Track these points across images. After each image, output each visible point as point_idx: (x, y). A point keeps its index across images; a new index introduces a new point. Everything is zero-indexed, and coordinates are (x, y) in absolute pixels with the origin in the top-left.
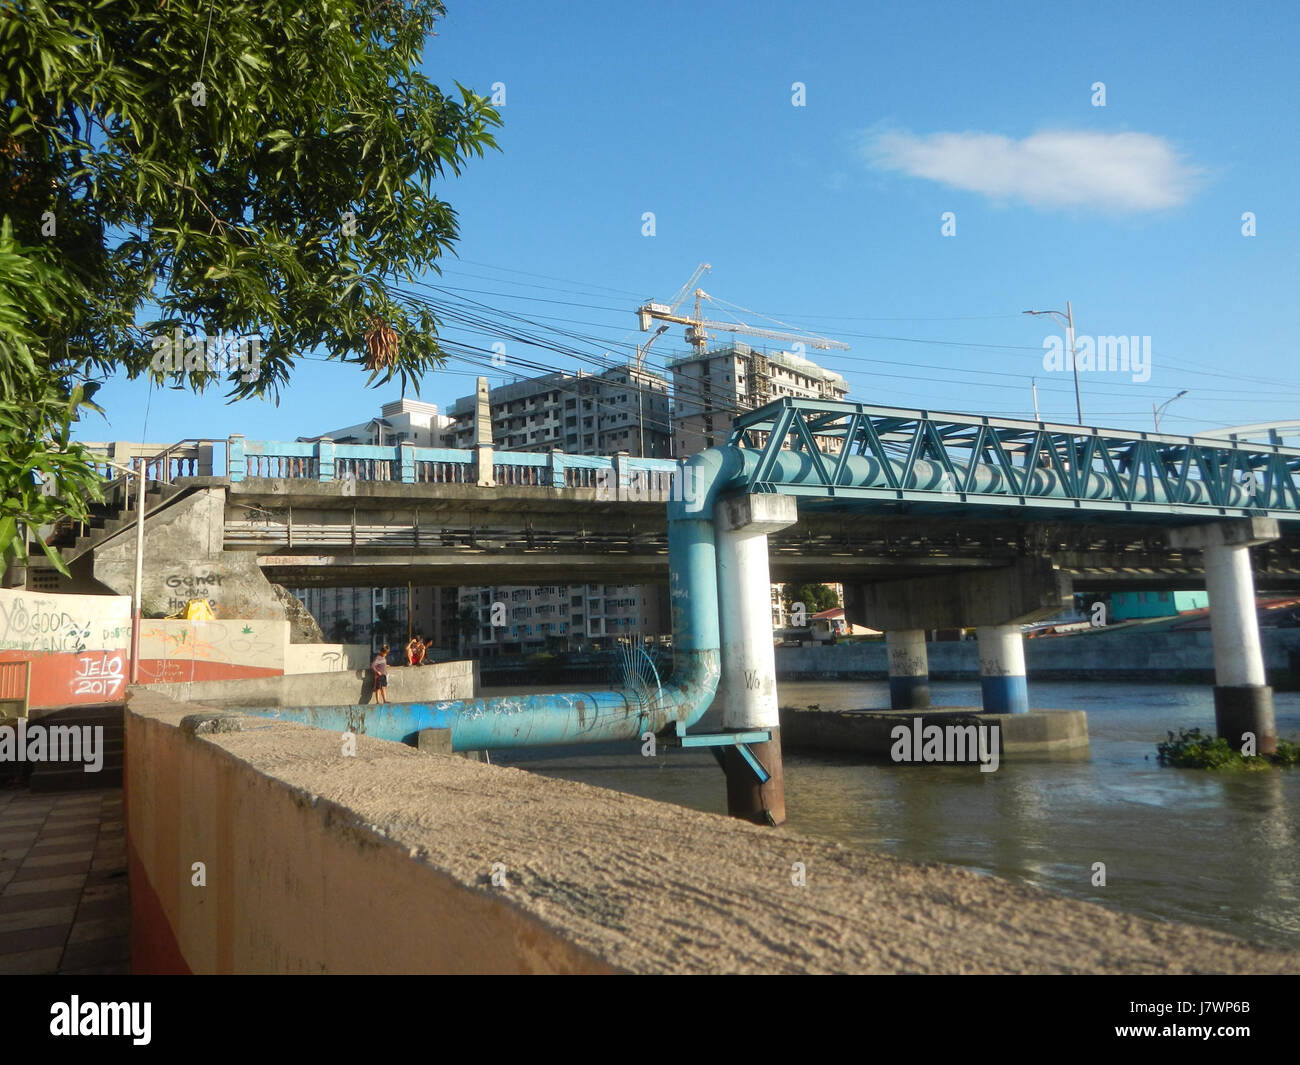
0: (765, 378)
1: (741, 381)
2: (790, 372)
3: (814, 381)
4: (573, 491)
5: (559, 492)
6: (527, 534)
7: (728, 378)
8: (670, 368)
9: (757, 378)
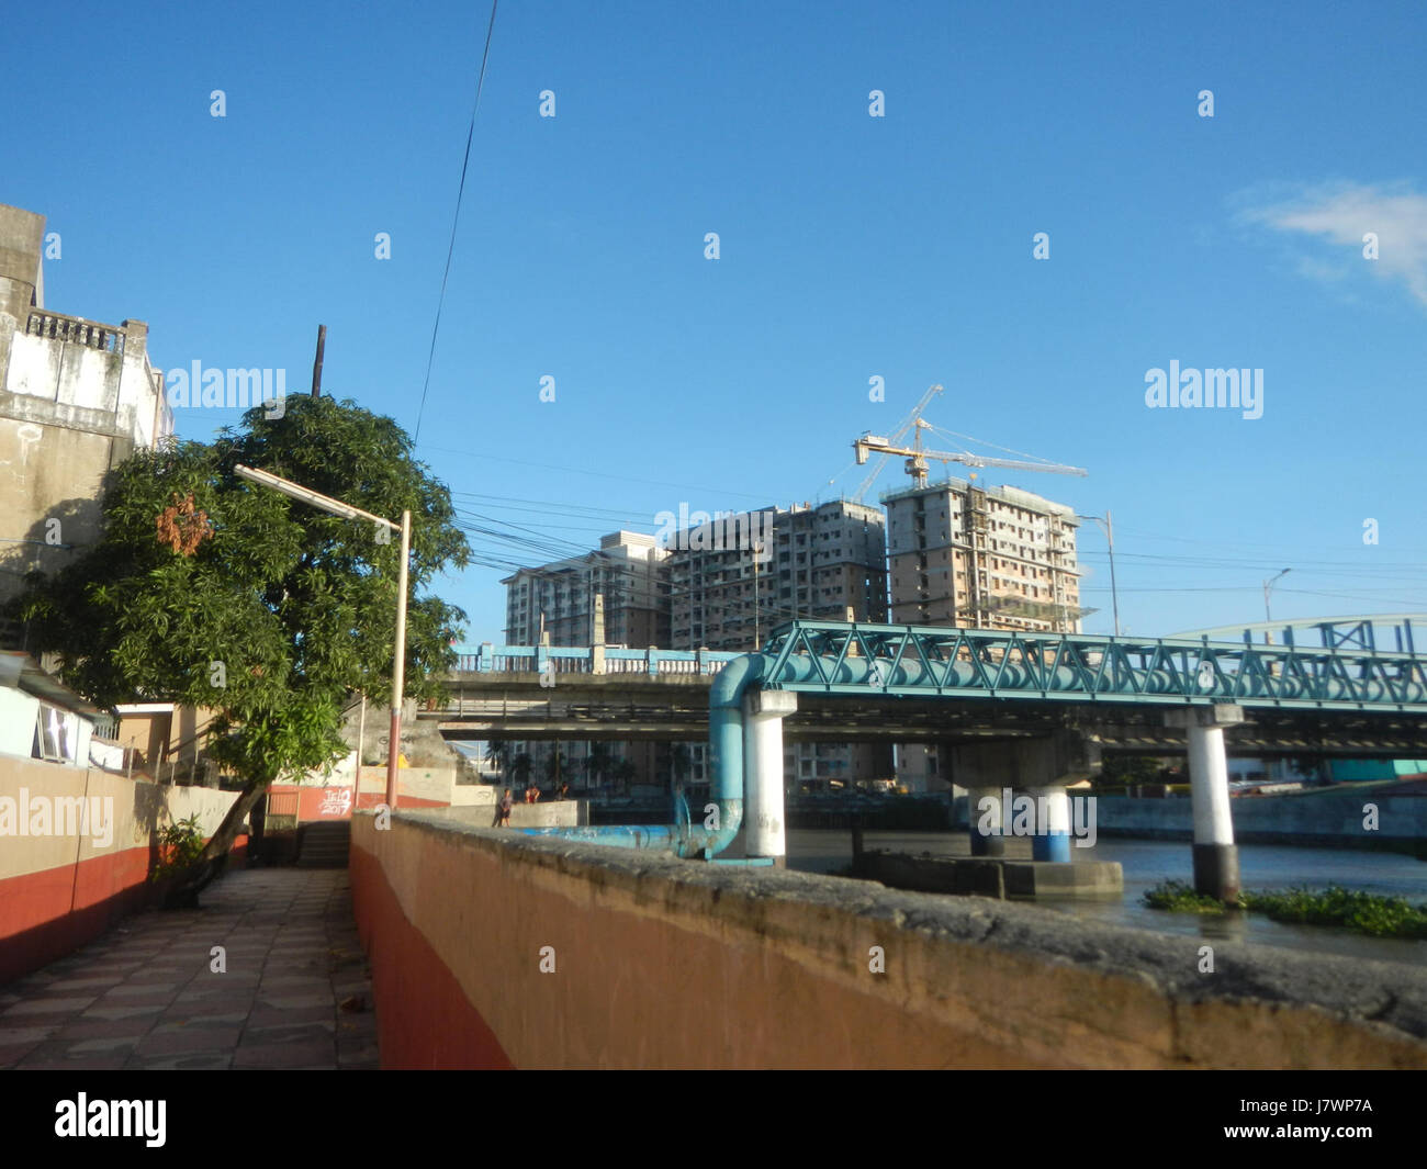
0: (982, 515)
1: (956, 518)
2: (1012, 507)
3: (1039, 515)
4: (664, 677)
5: (653, 678)
6: (631, 708)
7: (942, 514)
8: (883, 503)
9: (974, 515)
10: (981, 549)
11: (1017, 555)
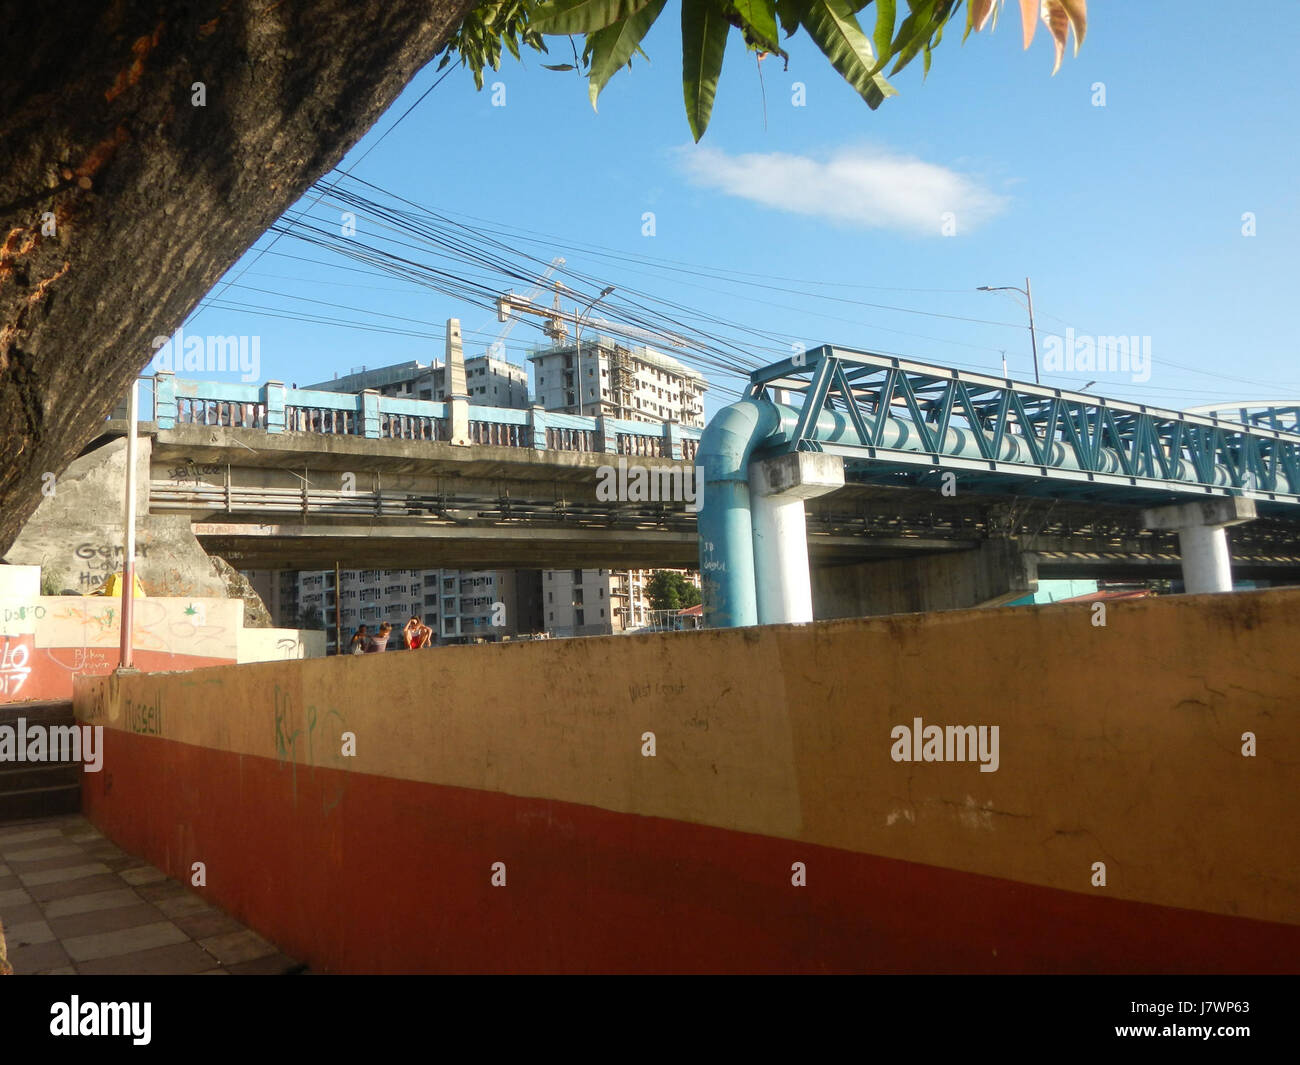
0: (628, 373)
1: (604, 375)
2: (653, 368)
3: (675, 377)
4: (556, 454)
5: (541, 454)
6: (501, 503)
7: (591, 372)
8: (532, 360)
9: (621, 372)
10: (627, 406)
11: (657, 413)
